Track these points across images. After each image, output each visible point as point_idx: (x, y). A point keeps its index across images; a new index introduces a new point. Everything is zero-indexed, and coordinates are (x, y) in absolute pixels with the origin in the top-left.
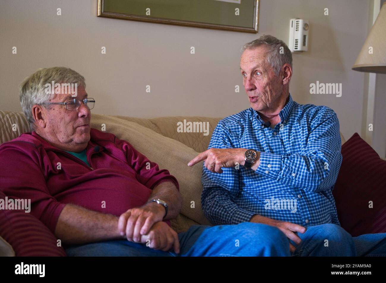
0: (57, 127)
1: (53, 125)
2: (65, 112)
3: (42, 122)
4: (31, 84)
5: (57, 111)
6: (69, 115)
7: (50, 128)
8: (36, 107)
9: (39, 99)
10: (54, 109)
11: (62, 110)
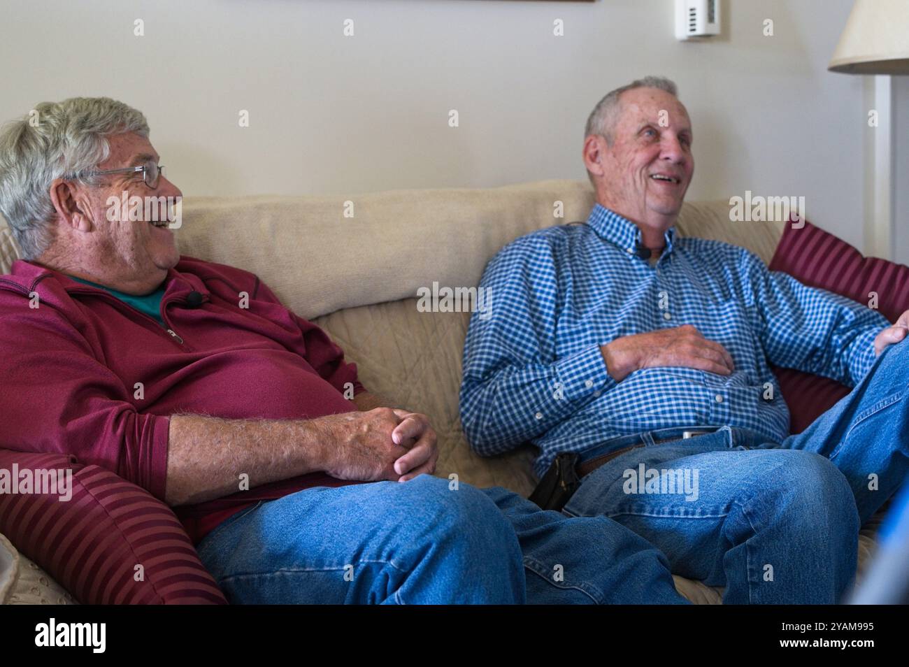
8: (60, 185)
9: (72, 164)
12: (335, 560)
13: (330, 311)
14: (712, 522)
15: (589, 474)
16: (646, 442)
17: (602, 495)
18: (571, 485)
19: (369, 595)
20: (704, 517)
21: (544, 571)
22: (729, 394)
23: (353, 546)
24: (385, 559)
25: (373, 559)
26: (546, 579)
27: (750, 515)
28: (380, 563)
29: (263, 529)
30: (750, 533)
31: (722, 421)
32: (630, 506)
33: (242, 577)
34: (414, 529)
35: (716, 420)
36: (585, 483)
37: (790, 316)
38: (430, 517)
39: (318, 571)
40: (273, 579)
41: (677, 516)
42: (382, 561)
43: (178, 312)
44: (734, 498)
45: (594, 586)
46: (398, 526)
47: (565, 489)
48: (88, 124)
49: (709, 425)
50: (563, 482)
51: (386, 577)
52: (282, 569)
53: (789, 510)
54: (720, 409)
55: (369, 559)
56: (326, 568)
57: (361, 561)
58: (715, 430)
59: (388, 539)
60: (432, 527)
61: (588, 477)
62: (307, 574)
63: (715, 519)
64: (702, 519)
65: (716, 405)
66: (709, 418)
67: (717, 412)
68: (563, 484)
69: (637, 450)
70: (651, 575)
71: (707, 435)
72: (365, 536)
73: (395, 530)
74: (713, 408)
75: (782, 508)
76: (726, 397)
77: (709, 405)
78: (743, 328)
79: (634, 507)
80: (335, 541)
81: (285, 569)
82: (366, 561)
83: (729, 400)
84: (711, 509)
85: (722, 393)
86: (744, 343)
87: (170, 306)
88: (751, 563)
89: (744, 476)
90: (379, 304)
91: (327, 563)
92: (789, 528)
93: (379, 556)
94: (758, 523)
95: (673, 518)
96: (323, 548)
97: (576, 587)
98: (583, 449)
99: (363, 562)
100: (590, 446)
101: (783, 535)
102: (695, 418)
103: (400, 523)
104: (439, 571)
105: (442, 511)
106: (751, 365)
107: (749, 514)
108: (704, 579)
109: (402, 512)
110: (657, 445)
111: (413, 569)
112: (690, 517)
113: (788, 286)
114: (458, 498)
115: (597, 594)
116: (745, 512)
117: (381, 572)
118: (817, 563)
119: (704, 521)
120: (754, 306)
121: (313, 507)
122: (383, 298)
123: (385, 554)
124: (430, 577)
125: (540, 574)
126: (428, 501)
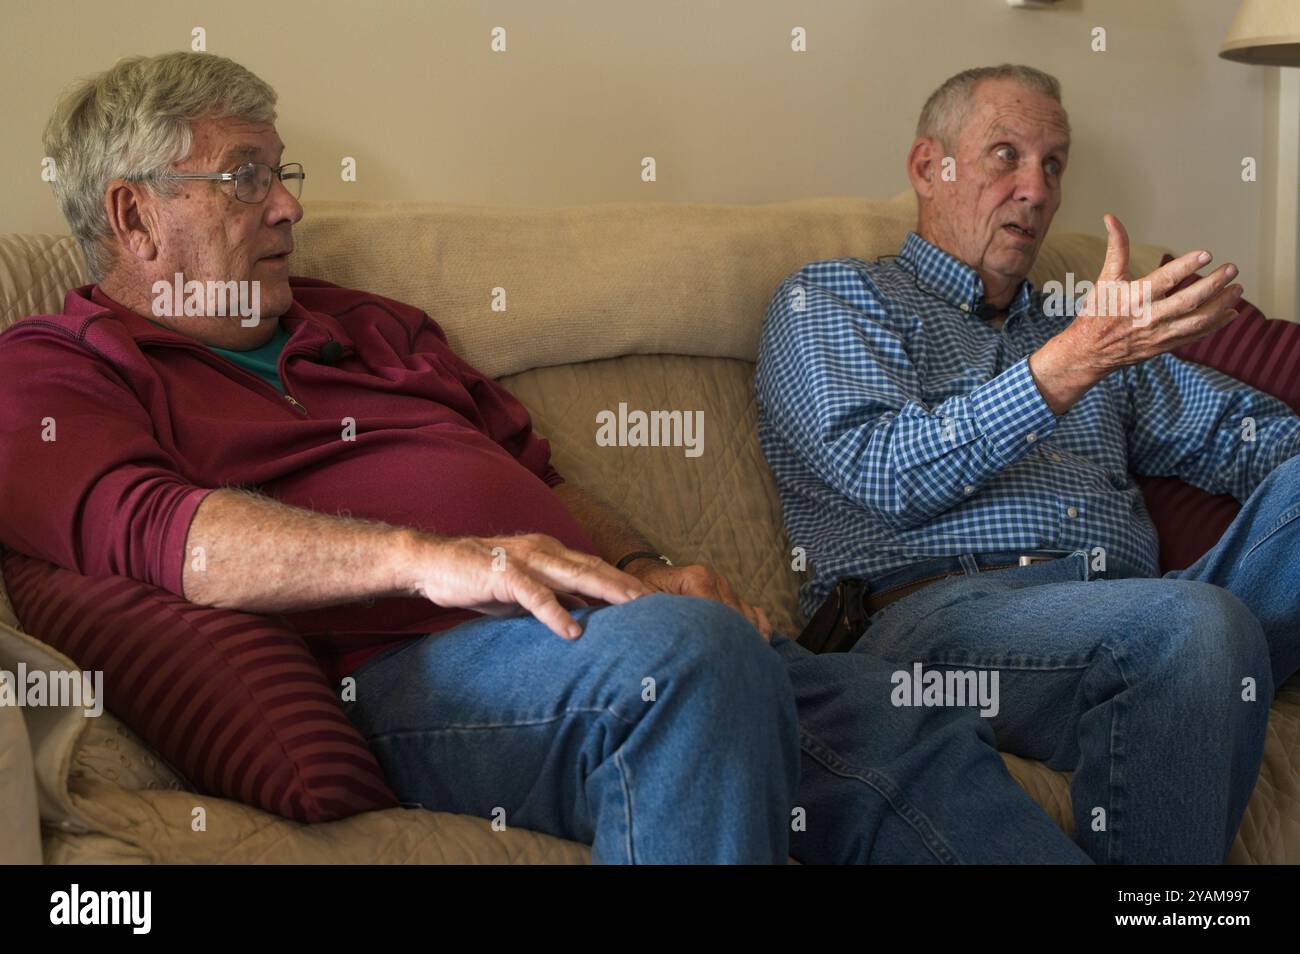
0: (197, 257)
1: (182, 251)
2: (227, 209)
3: (141, 239)
4: (105, 105)
5: (200, 202)
6: (238, 221)
7: (171, 262)
8: (120, 188)
9: (137, 160)
10: (188, 197)
11: (217, 198)
12: (531, 711)
13: (517, 369)
14: (1066, 676)
15: (883, 610)
16: (967, 567)
17: (903, 638)
18: (858, 622)
19: (579, 758)
20: (1056, 668)
21: (818, 749)
22: (1086, 506)
23: (556, 690)
24: (601, 706)
25: (585, 706)
26: (821, 761)
27: (1123, 662)
28: (595, 712)
29: (429, 667)
30: (1120, 687)
31: (1076, 544)
32: (947, 653)
33: (400, 736)
34: (643, 662)
35: (1067, 542)
36: (877, 622)
37: (1163, 406)
38: (665, 644)
39: (508, 727)
40: (442, 738)
41: (1015, 667)
42: (598, 709)
43: (304, 367)
44: (1102, 641)
45: (885, 776)
46: (619, 658)
47: (849, 628)
48: (170, 102)
49: (1057, 549)
50: (846, 619)
51: (603, 729)
52: (456, 725)
53: (1178, 657)
54: (1073, 528)
55: (580, 706)
56: (518, 723)
57: (568, 709)
58: (1065, 555)
59: (606, 677)
60: (668, 659)
61: (882, 614)
62: (490, 732)
63: (1071, 670)
64: (1052, 671)
65: (1068, 521)
66: (1058, 540)
67: (1069, 531)
68: (846, 621)
69: (954, 578)
70: (966, 758)
71: (1054, 562)
72: (573, 675)
73: (615, 664)
74: (1064, 526)
75: (1169, 654)
76: (1082, 510)
77: (1058, 521)
78: (1108, 415)
79: (952, 654)
80: (531, 684)
81: (458, 725)
82: (576, 709)
83: (1085, 516)
84: (1066, 657)
85: (1077, 505)
86: (1110, 435)
87: (292, 359)
88: (1118, 728)
89: (1117, 613)
90: (586, 363)
91: (519, 715)
92: (1175, 682)
93: (593, 702)
94: (1133, 674)
95: (1009, 670)
96: (513, 694)
97: (861, 778)
98: (876, 574)
99: (571, 712)
100: (885, 571)
101: (1166, 690)
102: (1038, 540)
103: (624, 653)
104: (678, 721)
105: (683, 636)
106: (1120, 465)
107: (1121, 660)
108: (1048, 759)
109: (625, 640)
110: (983, 574)
111: (640, 718)
112: (1034, 668)
113: (1160, 364)
114: (706, 618)
115: (890, 789)
116: (1115, 658)
117: (596, 724)
118: (1209, 735)
119: (1055, 674)
120: (1123, 389)
121: (499, 635)
122: (592, 353)
123: (601, 699)
124: (665, 729)
125: (811, 753)
126: (664, 623)
